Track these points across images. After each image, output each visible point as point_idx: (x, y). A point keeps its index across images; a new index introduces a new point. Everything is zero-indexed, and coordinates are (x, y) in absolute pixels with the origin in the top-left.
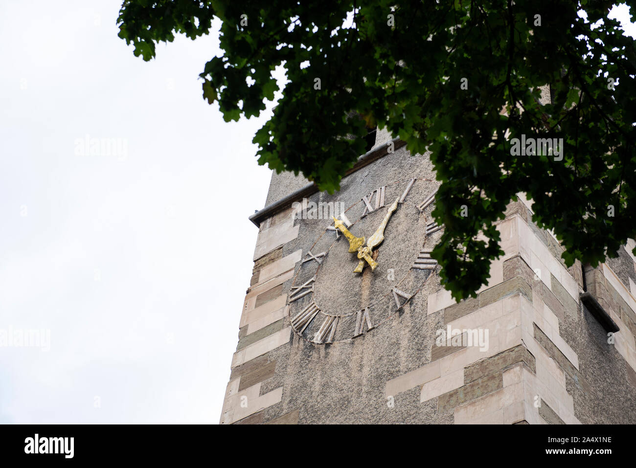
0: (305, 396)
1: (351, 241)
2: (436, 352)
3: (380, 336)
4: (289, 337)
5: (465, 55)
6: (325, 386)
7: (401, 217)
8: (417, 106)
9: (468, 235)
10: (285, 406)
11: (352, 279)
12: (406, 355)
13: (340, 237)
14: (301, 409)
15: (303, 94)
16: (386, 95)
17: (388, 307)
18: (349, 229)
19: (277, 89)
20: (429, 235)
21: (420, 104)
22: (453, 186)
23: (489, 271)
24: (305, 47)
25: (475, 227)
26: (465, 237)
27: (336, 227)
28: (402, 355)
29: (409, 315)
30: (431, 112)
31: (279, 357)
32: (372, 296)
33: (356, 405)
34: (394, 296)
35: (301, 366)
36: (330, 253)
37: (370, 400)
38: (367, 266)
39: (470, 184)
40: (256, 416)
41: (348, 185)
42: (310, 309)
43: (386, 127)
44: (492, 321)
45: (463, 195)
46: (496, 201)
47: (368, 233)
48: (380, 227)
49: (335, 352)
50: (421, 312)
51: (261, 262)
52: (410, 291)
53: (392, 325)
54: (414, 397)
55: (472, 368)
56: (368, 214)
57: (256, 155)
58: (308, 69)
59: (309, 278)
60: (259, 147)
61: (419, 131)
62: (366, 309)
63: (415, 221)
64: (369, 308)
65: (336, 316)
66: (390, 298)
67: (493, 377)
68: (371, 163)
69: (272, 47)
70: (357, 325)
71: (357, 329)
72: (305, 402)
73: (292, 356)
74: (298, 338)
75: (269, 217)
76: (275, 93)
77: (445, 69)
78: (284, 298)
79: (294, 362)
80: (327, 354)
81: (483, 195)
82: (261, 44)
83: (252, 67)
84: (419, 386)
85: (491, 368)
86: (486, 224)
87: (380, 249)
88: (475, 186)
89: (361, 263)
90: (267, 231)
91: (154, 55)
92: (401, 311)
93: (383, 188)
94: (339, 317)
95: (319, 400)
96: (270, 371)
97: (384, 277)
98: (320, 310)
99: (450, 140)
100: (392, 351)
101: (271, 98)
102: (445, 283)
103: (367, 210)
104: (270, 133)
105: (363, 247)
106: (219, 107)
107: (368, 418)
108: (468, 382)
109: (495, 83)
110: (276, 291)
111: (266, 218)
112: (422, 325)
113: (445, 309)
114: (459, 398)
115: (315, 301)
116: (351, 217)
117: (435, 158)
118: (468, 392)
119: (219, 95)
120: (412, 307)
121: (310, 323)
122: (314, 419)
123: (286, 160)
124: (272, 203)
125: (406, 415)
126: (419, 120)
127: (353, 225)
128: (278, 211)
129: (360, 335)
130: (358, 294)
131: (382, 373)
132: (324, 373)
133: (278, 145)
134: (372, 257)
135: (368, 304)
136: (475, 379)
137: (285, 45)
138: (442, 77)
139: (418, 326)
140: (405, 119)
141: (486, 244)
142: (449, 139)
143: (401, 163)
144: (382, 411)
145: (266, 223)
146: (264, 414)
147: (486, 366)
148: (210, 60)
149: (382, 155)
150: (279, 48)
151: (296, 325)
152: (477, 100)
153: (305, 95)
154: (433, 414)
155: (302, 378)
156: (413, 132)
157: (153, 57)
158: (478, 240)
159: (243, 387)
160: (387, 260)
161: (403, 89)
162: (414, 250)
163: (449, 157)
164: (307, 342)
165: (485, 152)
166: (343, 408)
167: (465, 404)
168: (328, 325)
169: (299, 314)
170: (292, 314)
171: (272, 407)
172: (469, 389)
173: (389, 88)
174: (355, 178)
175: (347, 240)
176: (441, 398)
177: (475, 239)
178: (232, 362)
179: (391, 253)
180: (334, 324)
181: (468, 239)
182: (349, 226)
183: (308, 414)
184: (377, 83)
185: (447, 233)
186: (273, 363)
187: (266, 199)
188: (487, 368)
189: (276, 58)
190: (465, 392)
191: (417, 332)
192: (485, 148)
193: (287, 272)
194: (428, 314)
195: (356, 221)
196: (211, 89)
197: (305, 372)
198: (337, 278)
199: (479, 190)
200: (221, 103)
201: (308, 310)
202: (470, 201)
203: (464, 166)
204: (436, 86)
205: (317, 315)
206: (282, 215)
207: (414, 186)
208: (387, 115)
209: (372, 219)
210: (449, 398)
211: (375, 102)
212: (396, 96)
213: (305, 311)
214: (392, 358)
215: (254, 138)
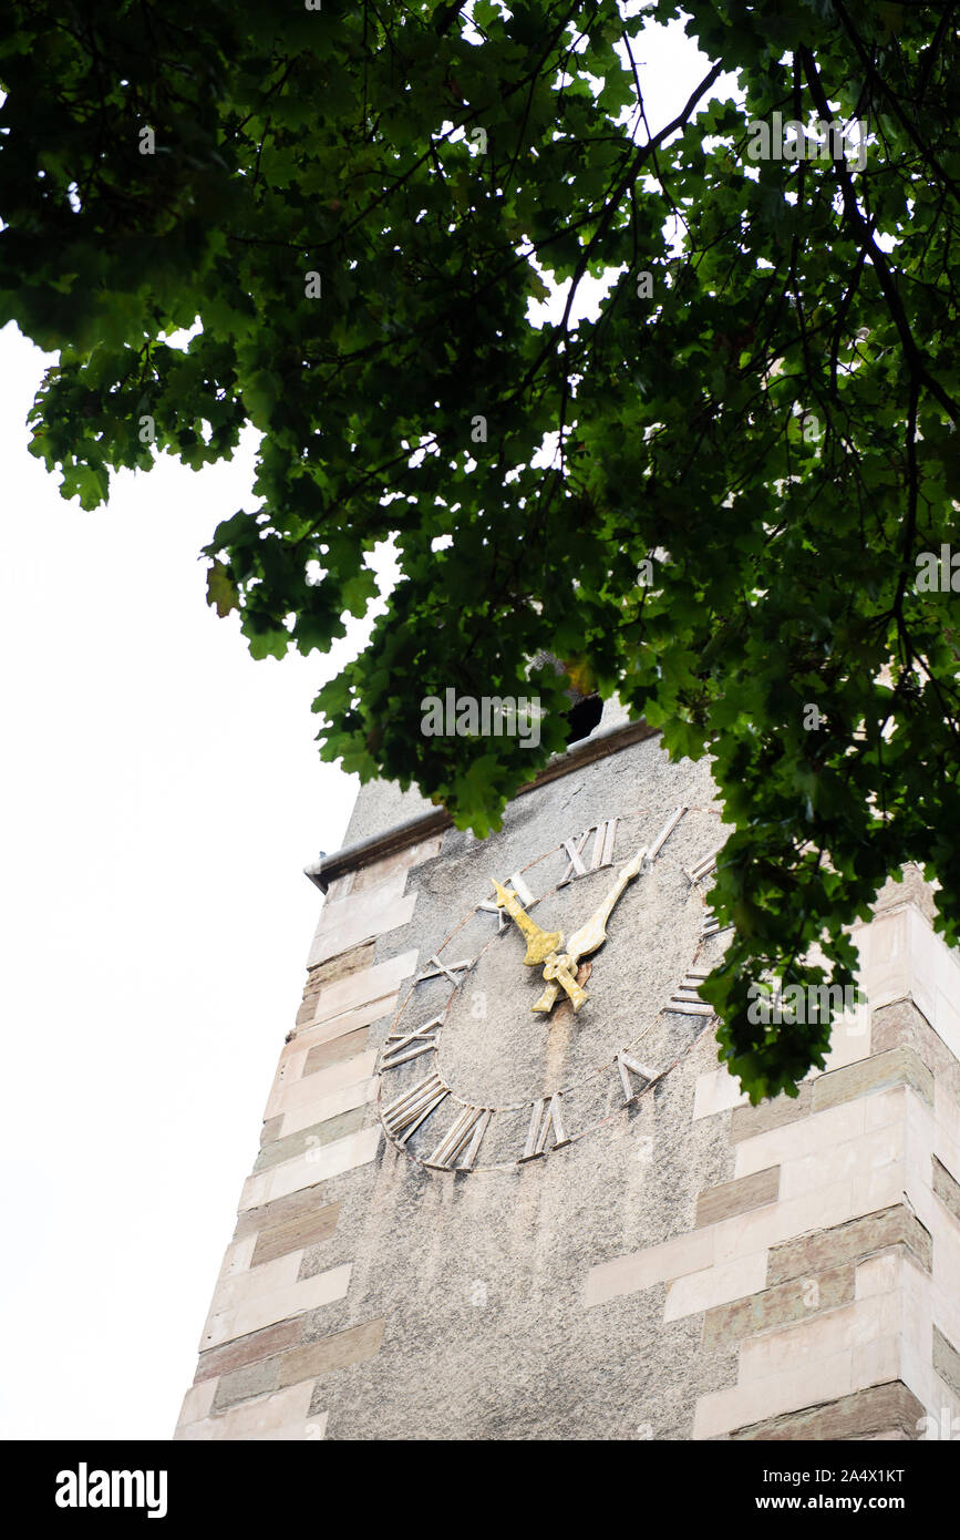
0: (401, 1287)
1: (529, 938)
2: (707, 1207)
3: (583, 1162)
4: (375, 1148)
5: (806, 545)
6: (449, 1267)
7: (648, 891)
8: (691, 653)
9: (786, 952)
10: (354, 1310)
11: (527, 1025)
12: (638, 1208)
13: (508, 928)
14: (389, 1317)
15: (433, 607)
16: (621, 623)
17: (604, 1096)
18: (528, 910)
19: (376, 592)
20: (708, 936)
21: (696, 647)
22: (759, 837)
23: (828, 1038)
24: (444, 503)
25: (804, 935)
26: (779, 957)
27: (499, 903)
28: (628, 1208)
29: (650, 1118)
30: (722, 666)
31: (348, 1193)
32: (570, 1067)
33: (515, 1318)
34: (618, 1073)
35: (398, 1218)
36: (482, 962)
37: (550, 1307)
38: (562, 999)
39: (796, 835)
40: (285, 1328)
41: (532, 811)
42: (428, 1088)
43: (617, 693)
44: (839, 1145)
45: (781, 859)
46: (855, 878)
47: (570, 923)
48: (599, 911)
49: (476, 1189)
50: (680, 1113)
51: (324, 971)
52: (656, 1063)
53: (612, 1138)
54: (650, 1307)
55: (788, 1250)
56: (575, 879)
57: (317, 739)
58: (447, 552)
59: (431, 1016)
60: (326, 721)
61: (692, 708)
62: (555, 1097)
63: (680, 904)
64: (561, 1094)
65: (487, 1108)
66: (611, 1075)
67: (834, 1276)
68: (587, 765)
69: (369, 499)
70: (532, 1132)
71: (530, 1141)
72: (400, 1304)
73: (378, 1194)
74: (395, 1153)
75: (350, 871)
76: (370, 601)
77: (758, 573)
78: (370, 1058)
79: (381, 1208)
80: (458, 1194)
81: (826, 862)
82: (346, 491)
83: (322, 540)
84: (662, 1284)
85: (831, 1252)
86: (830, 929)
87: (596, 962)
88: (808, 841)
89: (551, 991)
90: (343, 901)
91: (106, 498)
92: (633, 1107)
93: (612, 822)
94: (493, 1111)
95: (432, 1301)
96: (325, 1223)
97: (600, 1026)
98: (449, 1093)
99: (759, 733)
100: (608, 1197)
101: (359, 612)
102: (728, 1058)
103: (573, 870)
104: (353, 690)
105: (558, 953)
106: (241, 624)
107: (542, 1350)
108: (776, 1281)
109: (869, 611)
110: (354, 1041)
111: (341, 872)
112: (680, 1143)
113: (735, 1110)
114: (752, 1318)
115: (441, 1069)
116: (536, 883)
117: (723, 772)
118: (774, 1306)
119: (242, 596)
120: (660, 1100)
121: (425, 1120)
122: (417, 1344)
123: (382, 753)
124: (360, 841)
125: (629, 1350)
126: (692, 683)
127: (538, 902)
128: (371, 859)
129: (536, 1157)
130: (539, 1062)
131: (581, 1247)
132: (448, 1238)
133: (368, 719)
134: (576, 979)
135: (559, 1085)
136: (791, 1275)
137: (400, 495)
138: (750, 589)
139: (670, 1144)
140: (661, 680)
141: (826, 975)
142: (757, 730)
143: (656, 769)
144: (575, 1335)
145: (342, 883)
146: (304, 1323)
147: (818, 1248)
148: (228, 518)
149: (614, 749)
150: (385, 501)
151: (393, 1123)
152: (826, 647)
153: (437, 610)
154: (691, 1352)
155: (399, 1246)
156: (678, 709)
157: (102, 501)
158: (809, 964)
159: (261, 1257)
160: (609, 988)
161: (661, 611)
162: (672, 968)
163: (755, 772)
164: (415, 1164)
165: (836, 766)
166: (486, 1321)
167: (766, 1332)
168: (465, 1127)
169: (402, 1097)
170: (384, 1097)
171: (324, 1308)
172: (777, 1299)
173: (632, 608)
174: (550, 797)
175: (521, 936)
176: (711, 1314)
177: (801, 961)
178: (242, 1197)
179: (620, 973)
180: (479, 1126)
181: (787, 960)
182: (528, 904)
183: (406, 1331)
184: (604, 595)
185: (740, 944)
186: (334, 1207)
187: (345, 829)
188: (820, 1253)
189: (377, 524)
190: (768, 1304)
191: (668, 1158)
192: (838, 757)
193: (381, 999)
194: (694, 1119)
195: (545, 895)
196: (227, 584)
197: (406, 1232)
198: (493, 1022)
199: (816, 850)
200: (246, 616)
201: (421, 1092)
202: (795, 873)
203: (786, 795)
204: (737, 609)
205: (443, 1103)
206: (379, 867)
207: (681, 822)
208: (620, 668)
209: (582, 891)
210: (731, 1317)
211: (595, 636)
212: (643, 627)
213: (415, 1093)
214: (607, 1213)
215: (316, 699)
